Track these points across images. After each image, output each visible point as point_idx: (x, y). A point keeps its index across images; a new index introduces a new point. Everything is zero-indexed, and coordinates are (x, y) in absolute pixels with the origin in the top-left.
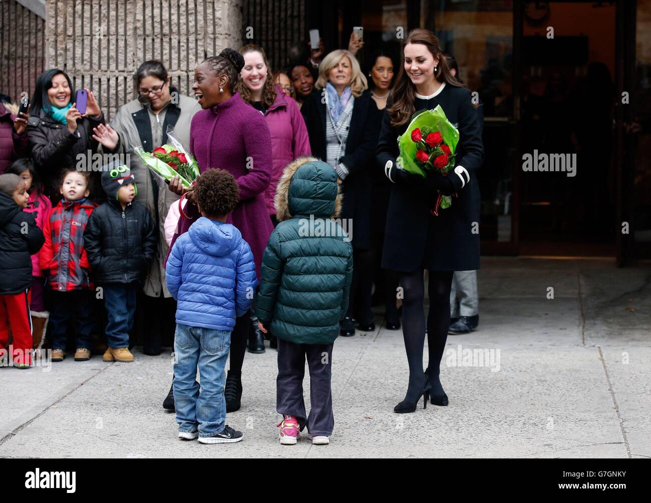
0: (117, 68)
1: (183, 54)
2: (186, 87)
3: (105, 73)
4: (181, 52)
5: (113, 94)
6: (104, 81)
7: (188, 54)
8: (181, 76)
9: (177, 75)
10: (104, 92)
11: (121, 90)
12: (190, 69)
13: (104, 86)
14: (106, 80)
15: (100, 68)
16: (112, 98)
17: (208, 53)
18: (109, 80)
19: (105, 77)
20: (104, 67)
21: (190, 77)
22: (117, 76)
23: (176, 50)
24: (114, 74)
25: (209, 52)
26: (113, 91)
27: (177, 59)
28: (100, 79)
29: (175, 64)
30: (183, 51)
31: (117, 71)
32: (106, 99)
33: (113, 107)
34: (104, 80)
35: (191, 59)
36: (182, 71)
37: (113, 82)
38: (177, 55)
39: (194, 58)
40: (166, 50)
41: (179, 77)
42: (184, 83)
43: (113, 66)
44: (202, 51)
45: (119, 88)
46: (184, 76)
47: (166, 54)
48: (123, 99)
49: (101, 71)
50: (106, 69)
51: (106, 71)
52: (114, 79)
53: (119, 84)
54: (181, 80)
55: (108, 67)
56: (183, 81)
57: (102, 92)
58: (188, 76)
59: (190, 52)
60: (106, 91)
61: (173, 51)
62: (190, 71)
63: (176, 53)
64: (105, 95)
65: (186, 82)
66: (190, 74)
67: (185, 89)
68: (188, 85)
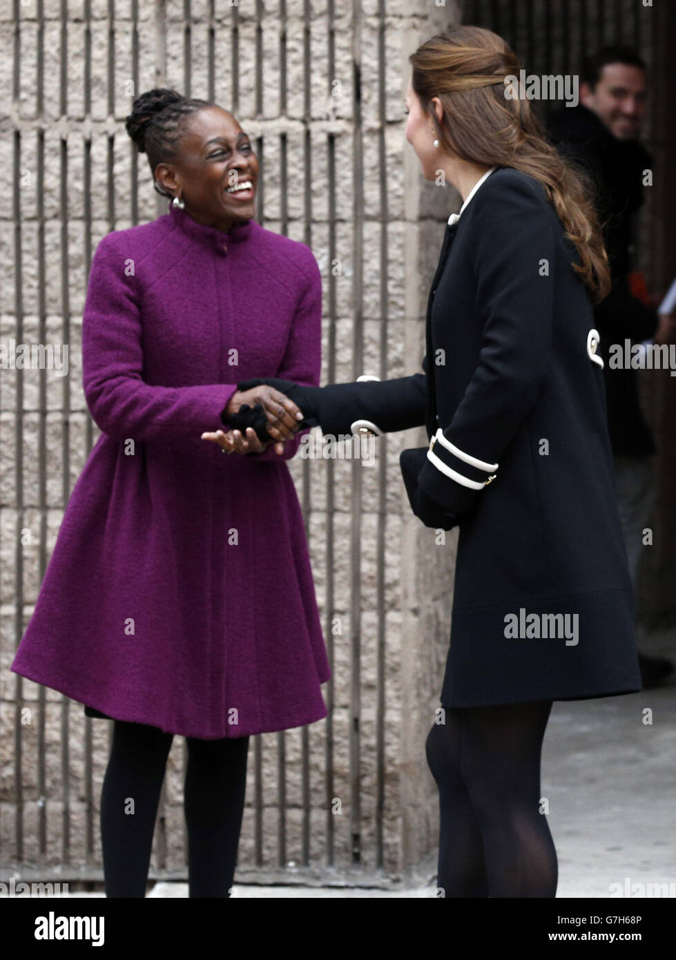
0: (111, 110)
1: (295, 71)
2: (301, 165)
3: (80, 125)
4: (289, 65)
5: (101, 184)
6: (76, 147)
7: (308, 72)
8: (289, 132)
9: (278, 131)
10: (77, 178)
11: (122, 173)
12: (314, 114)
13: (77, 162)
14: (81, 144)
15: (64, 110)
16: (98, 195)
17: (364, 70)
18: (88, 145)
19: (79, 135)
20: (76, 108)
21: (313, 135)
22: (111, 133)
23: (276, 60)
24: (103, 127)
25: (366, 65)
26: (99, 175)
27: (277, 85)
28: (64, 143)
29: (272, 100)
30: (295, 63)
31: (110, 120)
32: (81, 197)
33: (100, 219)
34: (76, 144)
35: (317, 85)
36: (292, 119)
37: (99, 151)
38: (276, 75)
39: (324, 83)
40: (248, 60)
41: (284, 138)
42: (296, 154)
43: (100, 106)
44: (348, 63)
45: (118, 168)
46: (298, 134)
47: (246, 73)
48: (128, 197)
49: (69, 119)
50: (81, 114)
51: (81, 120)
52: (104, 141)
53: (116, 156)
54: (289, 146)
55: (88, 109)
56: (295, 147)
57: (70, 177)
58: (308, 134)
59: (314, 65)
60: (82, 174)
61: (266, 64)
62: (313, 120)
63: (274, 68)
64: (80, 185)
65: (301, 151)
66: (314, 127)
67: (301, 169)
68: (308, 159)
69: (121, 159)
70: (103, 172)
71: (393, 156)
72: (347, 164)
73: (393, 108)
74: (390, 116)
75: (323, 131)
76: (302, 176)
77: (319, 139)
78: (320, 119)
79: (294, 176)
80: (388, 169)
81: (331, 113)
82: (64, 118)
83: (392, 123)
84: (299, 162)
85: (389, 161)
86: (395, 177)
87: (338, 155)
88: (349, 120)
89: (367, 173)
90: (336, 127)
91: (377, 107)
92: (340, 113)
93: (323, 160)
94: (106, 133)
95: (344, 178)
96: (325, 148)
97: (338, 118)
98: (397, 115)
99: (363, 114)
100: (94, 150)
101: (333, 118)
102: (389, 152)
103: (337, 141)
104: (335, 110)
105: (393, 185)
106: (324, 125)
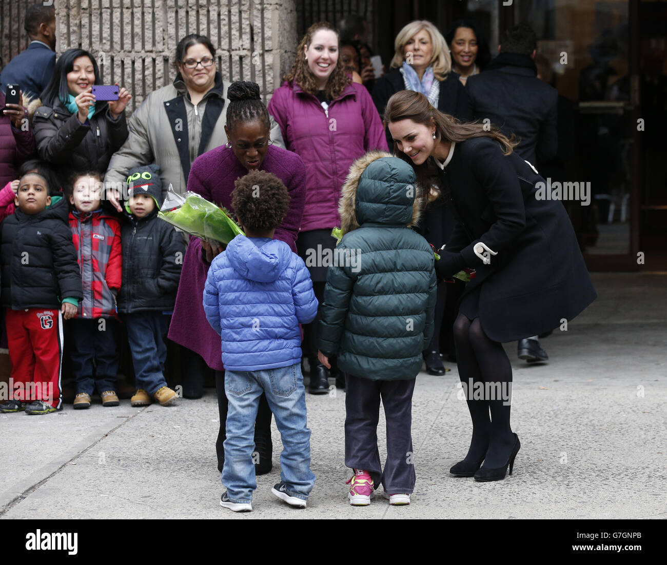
0: (143, 47)
1: (224, 29)
2: (228, 70)
3: (129, 54)
4: (222, 26)
5: (139, 80)
6: (128, 63)
7: (230, 29)
10: (128, 77)
11: (149, 75)
12: (233, 48)
13: (128, 70)
14: (130, 62)
15: (122, 48)
16: (138, 85)
17: (255, 28)
18: (133, 63)
19: (129, 58)
20: (127, 46)
21: (233, 57)
22: (143, 57)
23: (216, 24)
24: (140, 55)
25: (256, 26)
26: (138, 76)
27: (217, 35)
28: (123, 62)
30: (224, 25)
31: (143, 52)
32: (131, 86)
33: (139, 95)
34: (128, 62)
35: (234, 35)
36: (224, 50)
37: (138, 65)
38: (216, 31)
39: (237, 34)
40: (203, 24)
42: (226, 65)
43: (138, 46)
44: (248, 25)
45: (147, 73)
46: (226, 56)
47: (203, 30)
48: (151, 85)
49: (124, 52)
50: (130, 49)
51: (130, 52)
52: (140, 61)
53: (146, 67)
54: (222, 62)
55: (133, 47)
56: (224, 62)
57: (126, 77)
58: (231, 56)
59: (233, 26)
60: (131, 76)
61: (212, 26)
62: (233, 50)
63: (215, 28)
64: (130, 81)
65: (228, 64)
66: (233, 53)
67: (228, 72)
68: (231, 67)
69: (148, 68)
70: (140, 74)
71: (268, 65)
72: (248, 69)
73: (268, 44)
74: (267, 48)
75: (237, 55)
76: (228, 75)
77: (236, 58)
78: (236, 50)
79: (225, 75)
80: (266, 71)
81: (241, 47)
82: (122, 51)
83: (267, 51)
84: (227, 68)
85: (266, 67)
86: (269, 75)
87: (244, 66)
88: (248, 50)
89: (257, 73)
90: (243, 53)
91: (261, 44)
92: (244, 47)
93: (237, 67)
94: (141, 57)
95: (247, 75)
96: (238, 63)
97: (244, 49)
98: (270, 48)
99: (255, 47)
100: (136, 65)
101: (241, 49)
102: (266, 64)
103: (243, 59)
104: (242, 45)
105: (269, 78)
106: (238, 52)
